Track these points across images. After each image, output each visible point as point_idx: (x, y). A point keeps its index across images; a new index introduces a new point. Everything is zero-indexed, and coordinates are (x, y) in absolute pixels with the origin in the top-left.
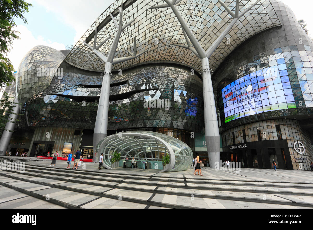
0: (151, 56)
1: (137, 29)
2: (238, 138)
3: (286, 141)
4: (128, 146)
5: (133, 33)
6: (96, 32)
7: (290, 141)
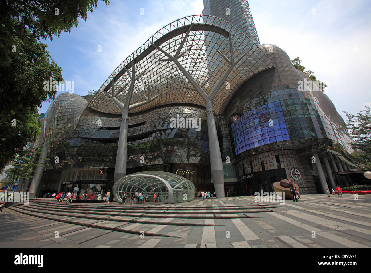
0: (165, 98)
1: (149, 77)
2: (247, 169)
3: (284, 169)
4: (144, 183)
5: (146, 80)
6: (113, 81)
7: (288, 169)
